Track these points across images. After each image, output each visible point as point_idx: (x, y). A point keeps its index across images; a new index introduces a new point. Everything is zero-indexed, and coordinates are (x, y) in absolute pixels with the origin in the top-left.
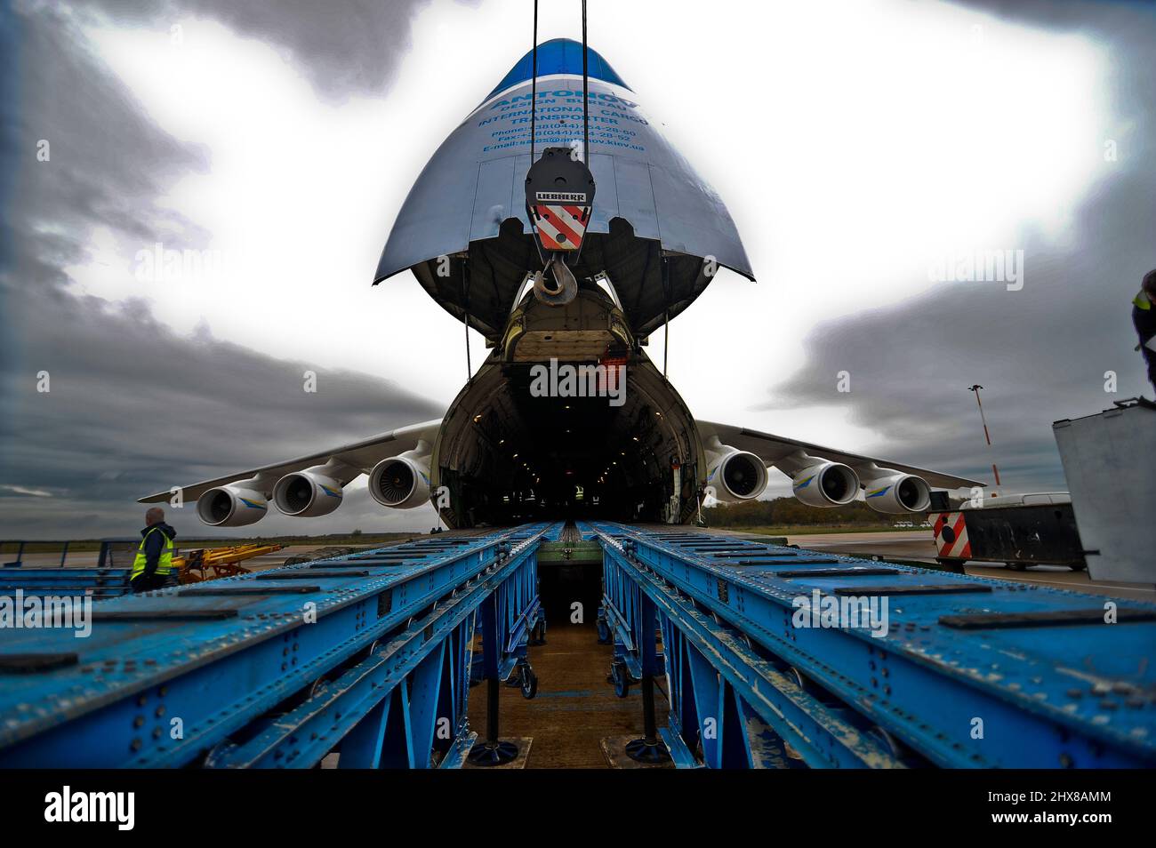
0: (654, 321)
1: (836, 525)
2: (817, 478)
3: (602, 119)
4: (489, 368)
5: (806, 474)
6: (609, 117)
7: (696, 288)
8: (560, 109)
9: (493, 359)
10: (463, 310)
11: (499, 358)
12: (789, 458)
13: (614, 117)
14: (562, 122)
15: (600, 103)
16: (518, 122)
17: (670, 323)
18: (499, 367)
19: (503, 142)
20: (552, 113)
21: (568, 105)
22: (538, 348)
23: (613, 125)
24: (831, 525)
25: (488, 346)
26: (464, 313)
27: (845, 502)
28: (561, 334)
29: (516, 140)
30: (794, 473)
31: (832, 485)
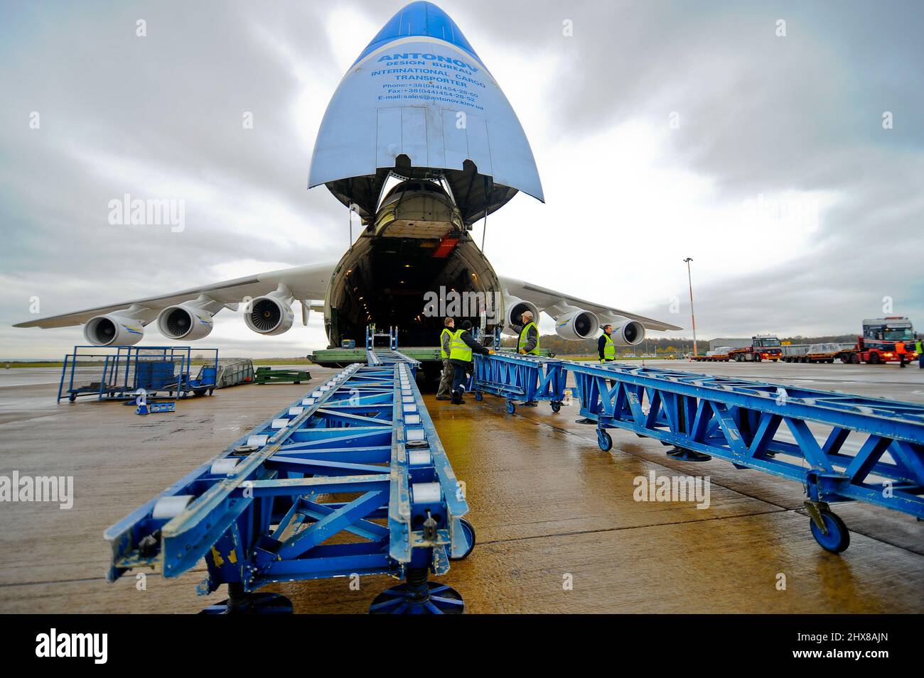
0: (478, 215)
1: (584, 356)
2: (571, 321)
3: (457, 82)
4: (364, 239)
5: (565, 317)
6: (461, 81)
7: (507, 197)
8: (428, 72)
9: (367, 234)
10: (348, 199)
11: (371, 233)
12: (554, 306)
13: (464, 81)
14: (431, 83)
15: (455, 68)
16: (400, 78)
17: (488, 217)
18: (370, 239)
19: (391, 94)
20: (424, 74)
21: (434, 68)
22: (401, 229)
23: (463, 88)
24: (580, 355)
25: (363, 224)
26: (349, 202)
27: (588, 337)
28: (419, 223)
29: (400, 94)
30: (557, 317)
31: (582, 325)
